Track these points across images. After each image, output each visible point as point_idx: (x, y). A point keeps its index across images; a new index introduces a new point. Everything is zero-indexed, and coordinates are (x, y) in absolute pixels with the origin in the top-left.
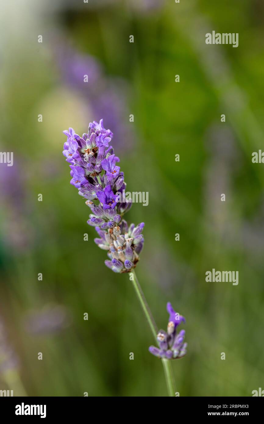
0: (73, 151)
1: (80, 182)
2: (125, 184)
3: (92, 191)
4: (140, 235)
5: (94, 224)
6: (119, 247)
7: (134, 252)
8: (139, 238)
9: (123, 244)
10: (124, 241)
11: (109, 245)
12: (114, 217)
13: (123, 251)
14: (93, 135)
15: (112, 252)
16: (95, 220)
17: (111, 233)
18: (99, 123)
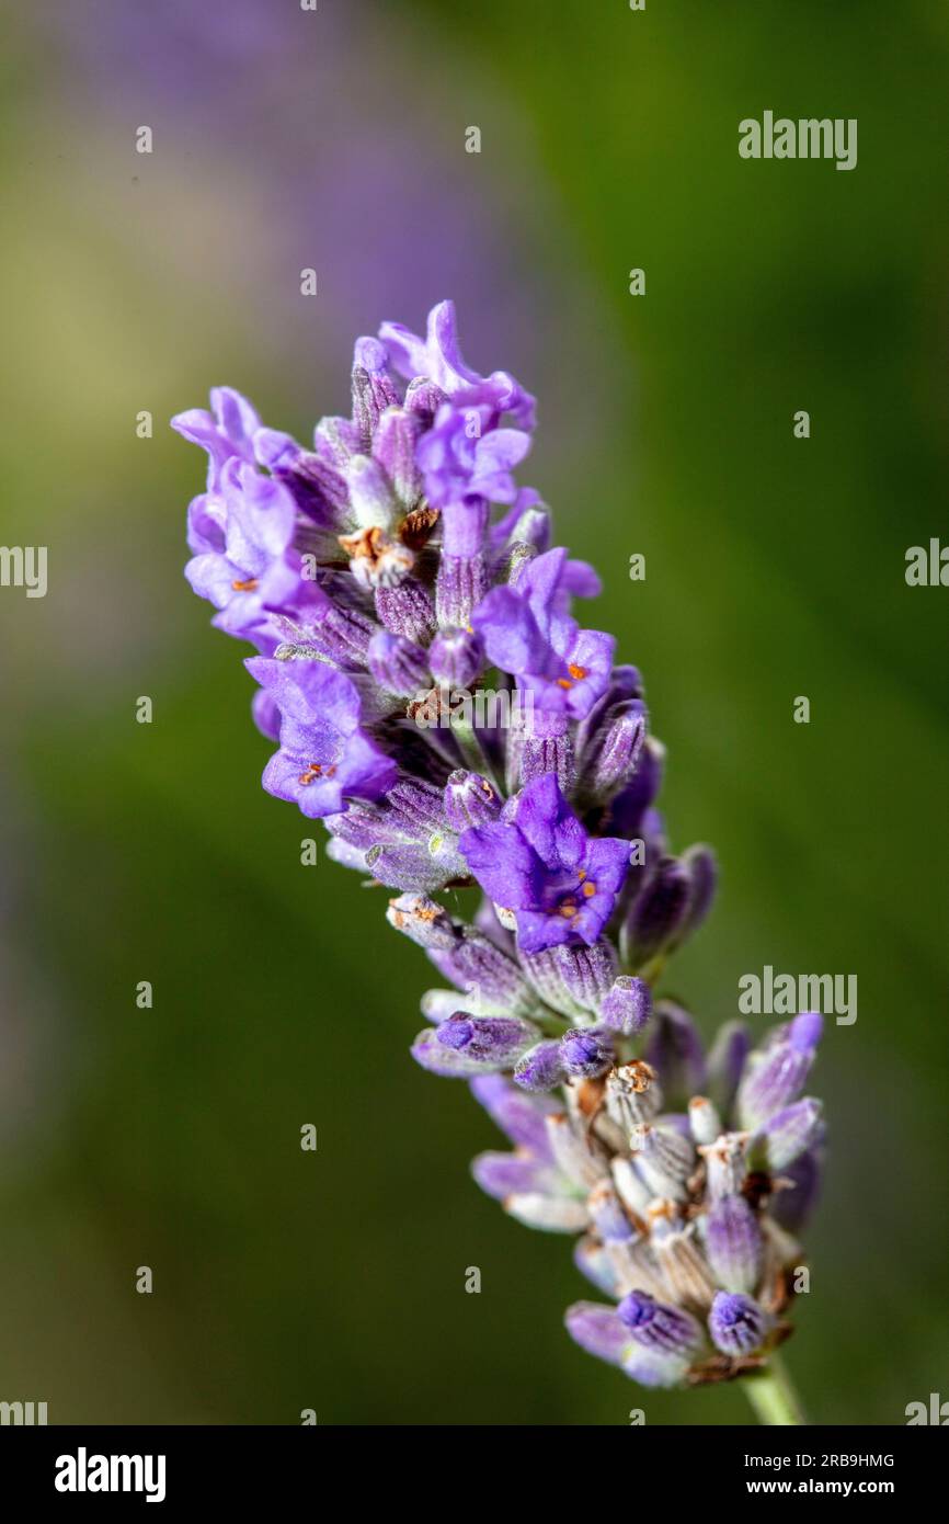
0: (262, 555)
1: (333, 773)
2: (657, 748)
3: (427, 825)
4: (798, 1106)
5: (461, 1063)
6: (657, 1205)
7: (769, 1225)
8: (792, 1124)
9: (684, 1184)
10: (690, 1157)
11: (582, 1199)
12: (603, 997)
13: (689, 1229)
14: (394, 422)
15: (610, 1243)
16: (471, 1036)
17: (593, 1108)
18: (421, 333)
